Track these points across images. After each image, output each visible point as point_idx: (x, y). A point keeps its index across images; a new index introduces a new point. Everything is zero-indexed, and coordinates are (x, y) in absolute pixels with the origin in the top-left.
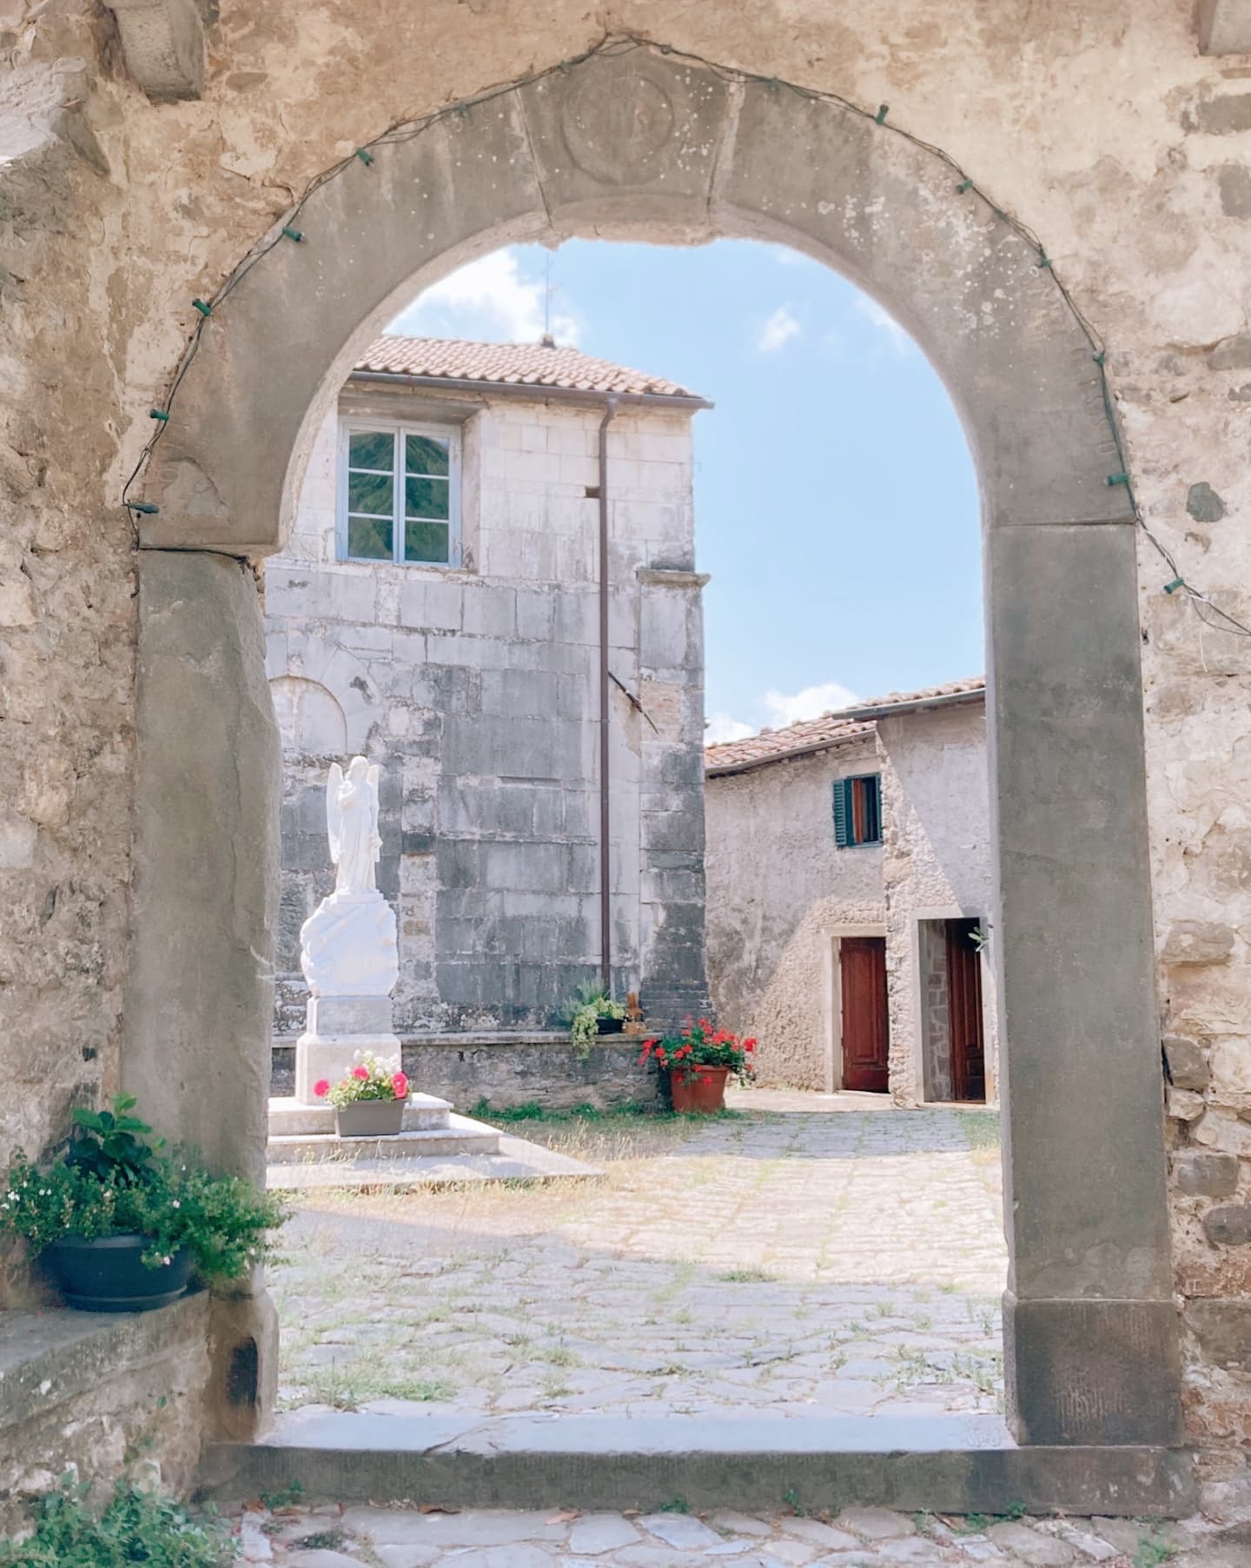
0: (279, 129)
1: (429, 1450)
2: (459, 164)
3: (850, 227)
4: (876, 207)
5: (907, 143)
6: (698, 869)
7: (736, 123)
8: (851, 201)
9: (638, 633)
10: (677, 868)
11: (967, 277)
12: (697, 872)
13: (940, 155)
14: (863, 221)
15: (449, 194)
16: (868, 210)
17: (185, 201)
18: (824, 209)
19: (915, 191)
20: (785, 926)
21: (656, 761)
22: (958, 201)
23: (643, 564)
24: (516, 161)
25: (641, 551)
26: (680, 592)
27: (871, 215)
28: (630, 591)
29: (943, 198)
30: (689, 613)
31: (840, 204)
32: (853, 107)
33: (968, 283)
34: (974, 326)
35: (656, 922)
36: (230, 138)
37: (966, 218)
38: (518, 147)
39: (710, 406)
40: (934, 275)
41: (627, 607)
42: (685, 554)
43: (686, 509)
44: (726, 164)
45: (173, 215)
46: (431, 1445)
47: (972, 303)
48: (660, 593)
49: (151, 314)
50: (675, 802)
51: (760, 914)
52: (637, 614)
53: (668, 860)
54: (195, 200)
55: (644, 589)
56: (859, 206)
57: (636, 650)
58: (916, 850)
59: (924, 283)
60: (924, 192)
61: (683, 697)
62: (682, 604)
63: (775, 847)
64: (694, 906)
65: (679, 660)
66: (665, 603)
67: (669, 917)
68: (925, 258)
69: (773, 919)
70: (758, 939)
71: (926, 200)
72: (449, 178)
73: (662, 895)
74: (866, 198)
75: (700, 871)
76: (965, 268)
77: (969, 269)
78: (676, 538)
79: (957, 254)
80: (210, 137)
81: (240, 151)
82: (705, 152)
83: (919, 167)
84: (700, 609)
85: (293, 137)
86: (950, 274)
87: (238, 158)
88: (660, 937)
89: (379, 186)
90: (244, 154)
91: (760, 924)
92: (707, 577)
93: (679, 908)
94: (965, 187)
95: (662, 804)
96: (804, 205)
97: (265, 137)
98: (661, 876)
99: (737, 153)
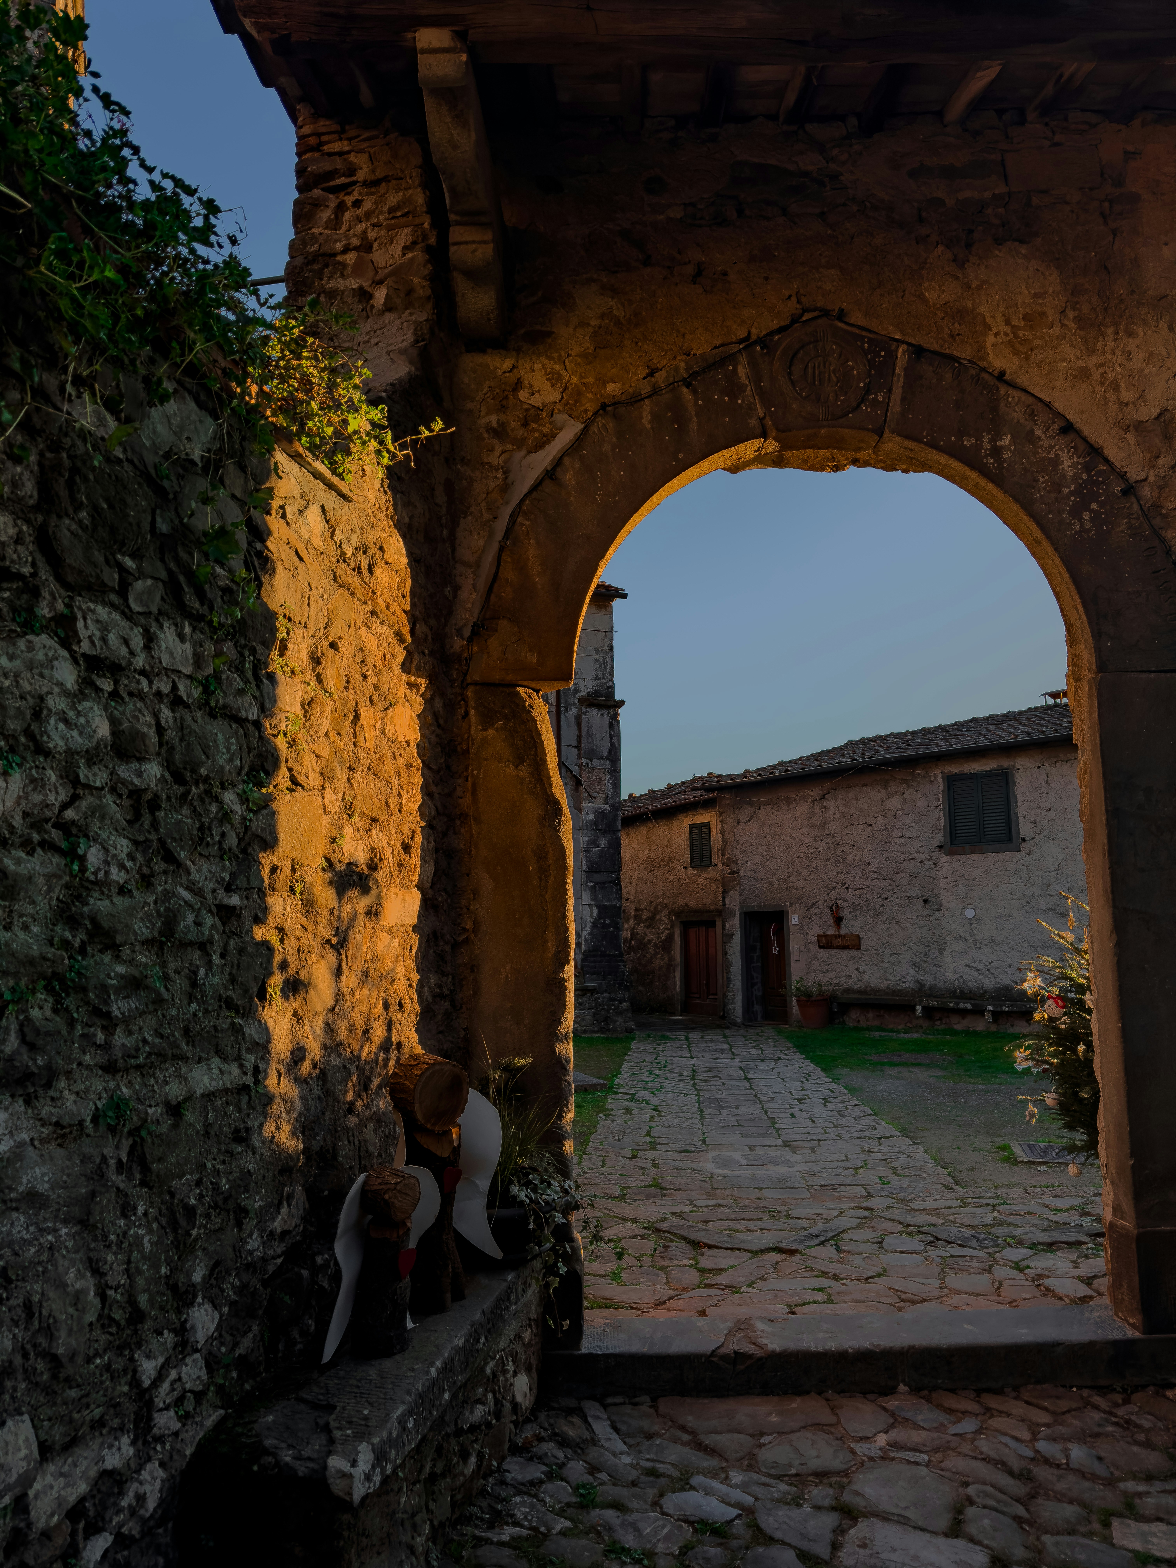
0: (564, 373)
1: (714, 1351)
2: (700, 402)
3: (986, 456)
4: (1006, 441)
5: (1024, 397)
6: (617, 883)
7: (902, 379)
8: (986, 438)
9: (579, 737)
10: (604, 883)
11: (1071, 493)
12: (616, 885)
13: (1047, 405)
14: (996, 452)
15: (694, 425)
16: (999, 444)
17: (494, 424)
18: (967, 442)
19: (1032, 431)
20: (650, 914)
21: (591, 817)
22: (1062, 440)
23: (582, 694)
24: (743, 401)
25: (581, 686)
26: (606, 711)
27: (1002, 447)
28: (575, 710)
29: (1052, 437)
30: (611, 724)
31: (979, 438)
32: (984, 369)
33: (1072, 498)
34: (1077, 528)
35: (592, 916)
36: (527, 378)
37: (1069, 452)
38: (744, 391)
39: (624, 596)
40: (1049, 492)
41: (572, 720)
42: (608, 688)
43: (609, 660)
44: (896, 407)
45: (486, 436)
46: (714, 1348)
47: (1076, 513)
48: (594, 713)
49: (473, 509)
50: (603, 842)
51: (633, 906)
52: (579, 724)
53: (598, 877)
54: (502, 425)
55: (584, 709)
56: (993, 441)
57: (578, 747)
58: (742, 869)
59: (1041, 496)
60: (1038, 432)
61: (608, 777)
62: (607, 719)
63: (642, 867)
64: (615, 906)
65: (605, 754)
66: (596, 718)
67: (599, 913)
68: (1041, 479)
69: (642, 910)
70: (632, 923)
71: (1039, 438)
72: (693, 413)
73: (595, 898)
74: (997, 436)
75: (619, 884)
76: (1069, 487)
77: (1072, 488)
78: (603, 678)
79: (1064, 476)
80: (512, 378)
81: (536, 388)
82: (880, 399)
83: (1032, 414)
84: (618, 722)
85: (575, 380)
86: (1060, 492)
87: (533, 394)
88: (595, 925)
89: (641, 417)
90: (539, 391)
91: (633, 913)
92: (622, 703)
93: (605, 907)
94: (1068, 428)
95: (594, 843)
96: (953, 439)
97: (554, 378)
98: (594, 887)
99: (903, 399)
